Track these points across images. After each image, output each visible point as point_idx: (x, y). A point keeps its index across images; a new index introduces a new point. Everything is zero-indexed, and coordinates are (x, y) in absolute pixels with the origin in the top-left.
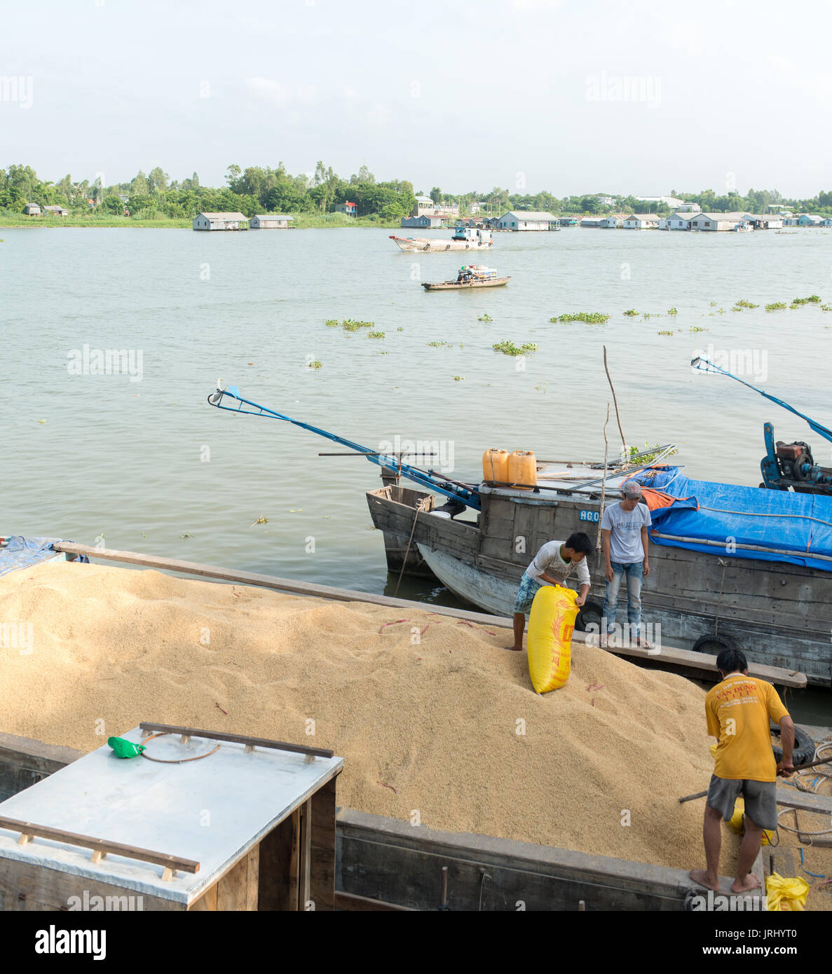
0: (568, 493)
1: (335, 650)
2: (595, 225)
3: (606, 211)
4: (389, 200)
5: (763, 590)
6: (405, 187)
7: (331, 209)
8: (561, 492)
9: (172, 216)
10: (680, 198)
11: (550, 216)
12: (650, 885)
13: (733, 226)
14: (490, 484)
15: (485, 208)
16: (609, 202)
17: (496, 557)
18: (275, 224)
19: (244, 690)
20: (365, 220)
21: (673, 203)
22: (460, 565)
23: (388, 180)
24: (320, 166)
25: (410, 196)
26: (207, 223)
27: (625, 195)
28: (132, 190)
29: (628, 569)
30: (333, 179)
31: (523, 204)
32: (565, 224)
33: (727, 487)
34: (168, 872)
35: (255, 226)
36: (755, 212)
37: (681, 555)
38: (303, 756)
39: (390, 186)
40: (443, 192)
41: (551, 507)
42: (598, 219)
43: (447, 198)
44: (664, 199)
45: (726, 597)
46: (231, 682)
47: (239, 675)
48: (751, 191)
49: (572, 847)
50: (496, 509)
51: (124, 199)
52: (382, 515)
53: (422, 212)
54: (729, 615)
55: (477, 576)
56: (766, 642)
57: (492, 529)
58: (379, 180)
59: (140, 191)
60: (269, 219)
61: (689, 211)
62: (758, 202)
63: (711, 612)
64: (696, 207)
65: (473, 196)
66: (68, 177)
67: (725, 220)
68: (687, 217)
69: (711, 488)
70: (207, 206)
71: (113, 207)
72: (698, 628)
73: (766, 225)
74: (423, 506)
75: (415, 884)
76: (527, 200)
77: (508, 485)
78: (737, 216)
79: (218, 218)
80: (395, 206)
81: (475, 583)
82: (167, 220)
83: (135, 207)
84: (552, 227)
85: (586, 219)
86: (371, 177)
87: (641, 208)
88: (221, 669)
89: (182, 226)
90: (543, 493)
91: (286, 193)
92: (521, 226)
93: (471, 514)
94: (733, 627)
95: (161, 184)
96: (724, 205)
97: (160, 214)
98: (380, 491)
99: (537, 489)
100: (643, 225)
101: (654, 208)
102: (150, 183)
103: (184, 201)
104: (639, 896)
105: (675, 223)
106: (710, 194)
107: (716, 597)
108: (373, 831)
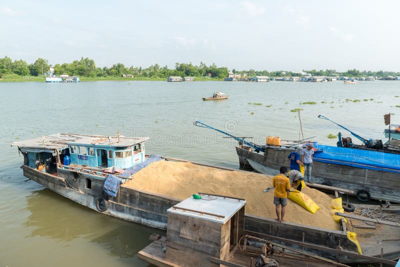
0: (289, 147)
1: (238, 180)
2: (280, 80)
3: (283, 76)
4: (221, 73)
5: (340, 172)
6: (226, 69)
7: (205, 75)
8: (287, 147)
9: (161, 77)
10: (305, 72)
11: (267, 77)
12: (319, 231)
13: (321, 80)
14: (268, 145)
15: (248, 75)
16: (284, 73)
17: (269, 163)
18: (189, 80)
19: (218, 188)
20: (214, 79)
21: (304, 74)
22: (260, 165)
23: (221, 67)
24: (201, 63)
25: (227, 72)
26: (171, 79)
27: (289, 71)
28: (150, 70)
29: (308, 165)
30: (205, 67)
31: (259, 74)
32: (271, 80)
33: (331, 147)
34: (218, 218)
35: (184, 80)
36: (328, 76)
37: (319, 163)
38: (237, 200)
39: (221, 69)
40: (236, 71)
41: (284, 150)
42: (281, 78)
43: (237, 72)
44: (301, 72)
45: (329, 173)
46: (214, 187)
47: (216, 185)
48: (327, 70)
49: (300, 223)
50: (269, 151)
51: (148, 73)
52: (240, 152)
53: (230, 76)
54: (330, 178)
55: (264, 167)
56: (340, 184)
57: (268, 156)
58: (218, 67)
59: (152, 71)
60: (188, 78)
61: (308, 76)
62: (329, 73)
63: (326, 177)
64: (310, 75)
65: (244, 72)
66: (132, 66)
67: (319, 78)
68: (308, 77)
69: (327, 147)
70: (170, 74)
71: (145, 75)
72: (322, 181)
73: (331, 80)
74: (250, 150)
75: (262, 229)
76: (260, 73)
77: (273, 145)
78: (323, 77)
79: (174, 78)
80: (223, 75)
81: (263, 169)
82: (160, 79)
83: (151, 75)
84: (268, 80)
85: (277, 78)
86: (216, 66)
87: (294, 75)
88: (212, 184)
89: (164, 80)
90: (282, 147)
91: (192, 71)
92: (259, 80)
93: (261, 153)
94: (331, 181)
95: (157, 68)
96: (318, 74)
97: (158, 77)
98: (239, 146)
99: (280, 146)
100: (295, 80)
101: (297, 75)
102: (154, 68)
103: (164, 73)
104: (316, 233)
105: (304, 79)
106: (315, 70)
107: (327, 173)
108: (252, 218)
